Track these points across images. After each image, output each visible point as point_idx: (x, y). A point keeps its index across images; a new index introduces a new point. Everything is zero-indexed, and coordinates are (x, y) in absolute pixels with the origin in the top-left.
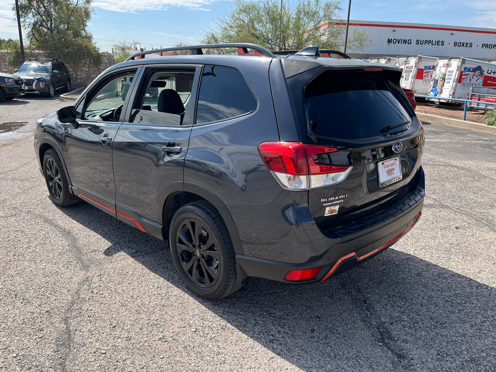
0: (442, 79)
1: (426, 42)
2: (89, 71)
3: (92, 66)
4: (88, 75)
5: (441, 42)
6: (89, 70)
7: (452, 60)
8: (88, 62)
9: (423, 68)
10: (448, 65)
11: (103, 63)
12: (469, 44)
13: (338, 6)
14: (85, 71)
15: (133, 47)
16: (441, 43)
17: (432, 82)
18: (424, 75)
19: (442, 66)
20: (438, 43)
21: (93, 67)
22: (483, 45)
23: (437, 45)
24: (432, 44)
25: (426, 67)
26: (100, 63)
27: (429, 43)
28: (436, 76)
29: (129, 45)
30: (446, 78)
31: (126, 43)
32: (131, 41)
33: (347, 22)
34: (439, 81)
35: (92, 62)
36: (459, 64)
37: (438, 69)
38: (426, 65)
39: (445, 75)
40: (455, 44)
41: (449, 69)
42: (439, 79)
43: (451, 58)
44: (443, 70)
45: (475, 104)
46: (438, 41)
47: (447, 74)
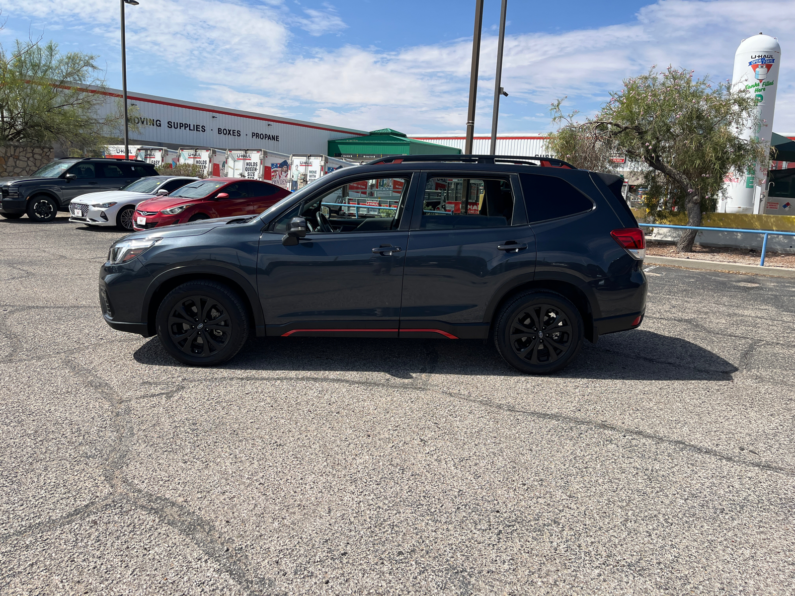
0: (302, 181)
1: (181, 125)
5: (201, 127)
7: (311, 158)
9: (270, 166)
10: (307, 164)
12: (236, 132)
13: (91, 61)
16: (201, 129)
17: (288, 184)
18: (272, 174)
19: (299, 164)
20: (197, 128)
22: (253, 135)
23: (197, 130)
24: (190, 129)
25: (273, 165)
27: (185, 127)
28: (293, 176)
30: (308, 180)
33: (123, 94)
34: (299, 183)
36: (323, 163)
37: (293, 168)
38: (273, 162)
39: (305, 175)
40: (219, 131)
41: (310, 168)
42: (299, 180)
43: (310, 156)
44: (302, 169)
45: (353, 210)
46: (197, 126)
47: (309, 174)
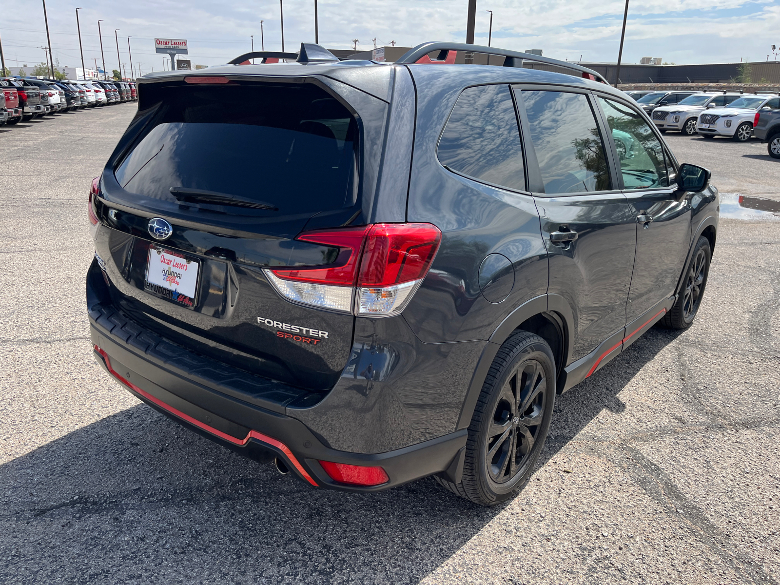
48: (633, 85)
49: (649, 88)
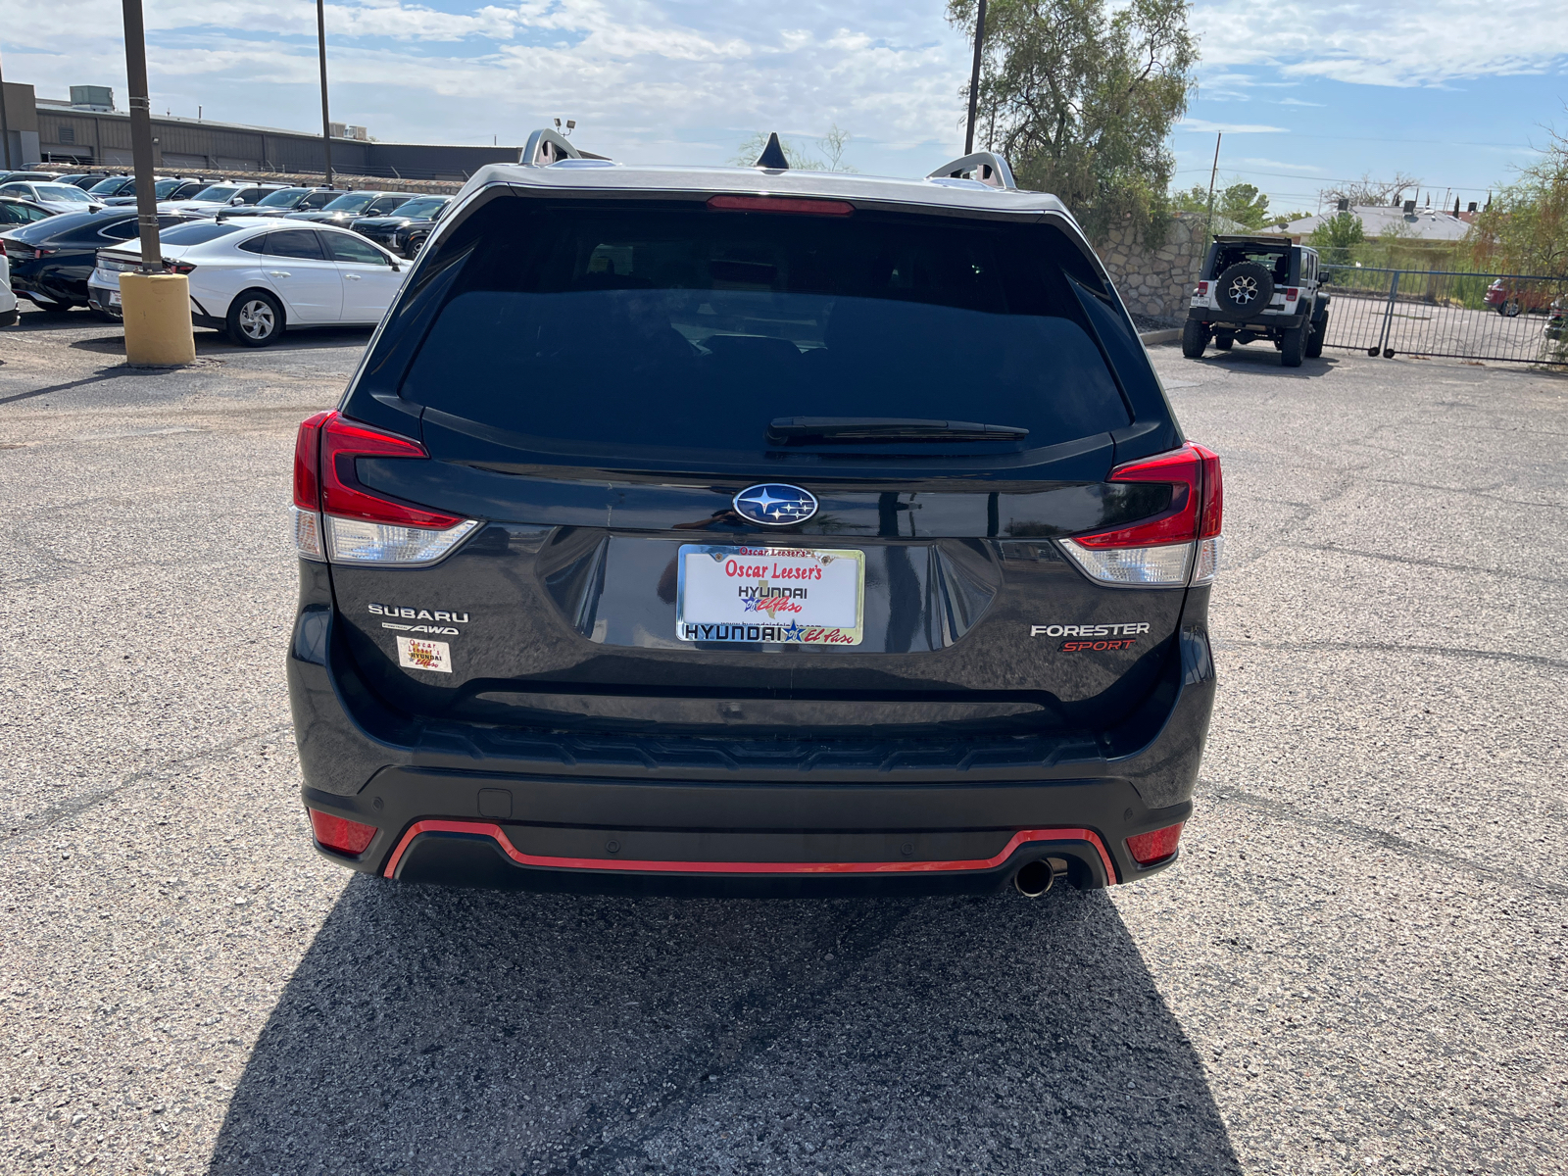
2: (1128, 266)
3: (1137, 250)
4: (1121, 277)
6: (1127, 262)
8: (1128, 240)
11: (1171, 243)
14: (1116, 265)
15: (1389, 197)
21: (1139, 255)
26: (1164, 244)
29: (1376, 192)
31: (1369, 186)
32: (1389, 180)
35: (1140, 239)
48: (361, 179)
49: (396, 188)
